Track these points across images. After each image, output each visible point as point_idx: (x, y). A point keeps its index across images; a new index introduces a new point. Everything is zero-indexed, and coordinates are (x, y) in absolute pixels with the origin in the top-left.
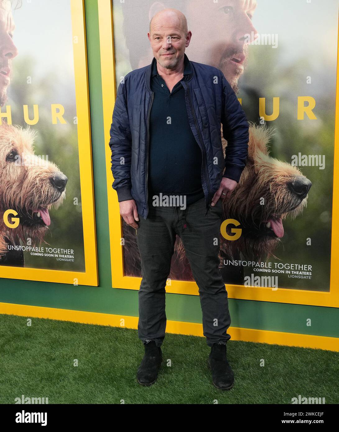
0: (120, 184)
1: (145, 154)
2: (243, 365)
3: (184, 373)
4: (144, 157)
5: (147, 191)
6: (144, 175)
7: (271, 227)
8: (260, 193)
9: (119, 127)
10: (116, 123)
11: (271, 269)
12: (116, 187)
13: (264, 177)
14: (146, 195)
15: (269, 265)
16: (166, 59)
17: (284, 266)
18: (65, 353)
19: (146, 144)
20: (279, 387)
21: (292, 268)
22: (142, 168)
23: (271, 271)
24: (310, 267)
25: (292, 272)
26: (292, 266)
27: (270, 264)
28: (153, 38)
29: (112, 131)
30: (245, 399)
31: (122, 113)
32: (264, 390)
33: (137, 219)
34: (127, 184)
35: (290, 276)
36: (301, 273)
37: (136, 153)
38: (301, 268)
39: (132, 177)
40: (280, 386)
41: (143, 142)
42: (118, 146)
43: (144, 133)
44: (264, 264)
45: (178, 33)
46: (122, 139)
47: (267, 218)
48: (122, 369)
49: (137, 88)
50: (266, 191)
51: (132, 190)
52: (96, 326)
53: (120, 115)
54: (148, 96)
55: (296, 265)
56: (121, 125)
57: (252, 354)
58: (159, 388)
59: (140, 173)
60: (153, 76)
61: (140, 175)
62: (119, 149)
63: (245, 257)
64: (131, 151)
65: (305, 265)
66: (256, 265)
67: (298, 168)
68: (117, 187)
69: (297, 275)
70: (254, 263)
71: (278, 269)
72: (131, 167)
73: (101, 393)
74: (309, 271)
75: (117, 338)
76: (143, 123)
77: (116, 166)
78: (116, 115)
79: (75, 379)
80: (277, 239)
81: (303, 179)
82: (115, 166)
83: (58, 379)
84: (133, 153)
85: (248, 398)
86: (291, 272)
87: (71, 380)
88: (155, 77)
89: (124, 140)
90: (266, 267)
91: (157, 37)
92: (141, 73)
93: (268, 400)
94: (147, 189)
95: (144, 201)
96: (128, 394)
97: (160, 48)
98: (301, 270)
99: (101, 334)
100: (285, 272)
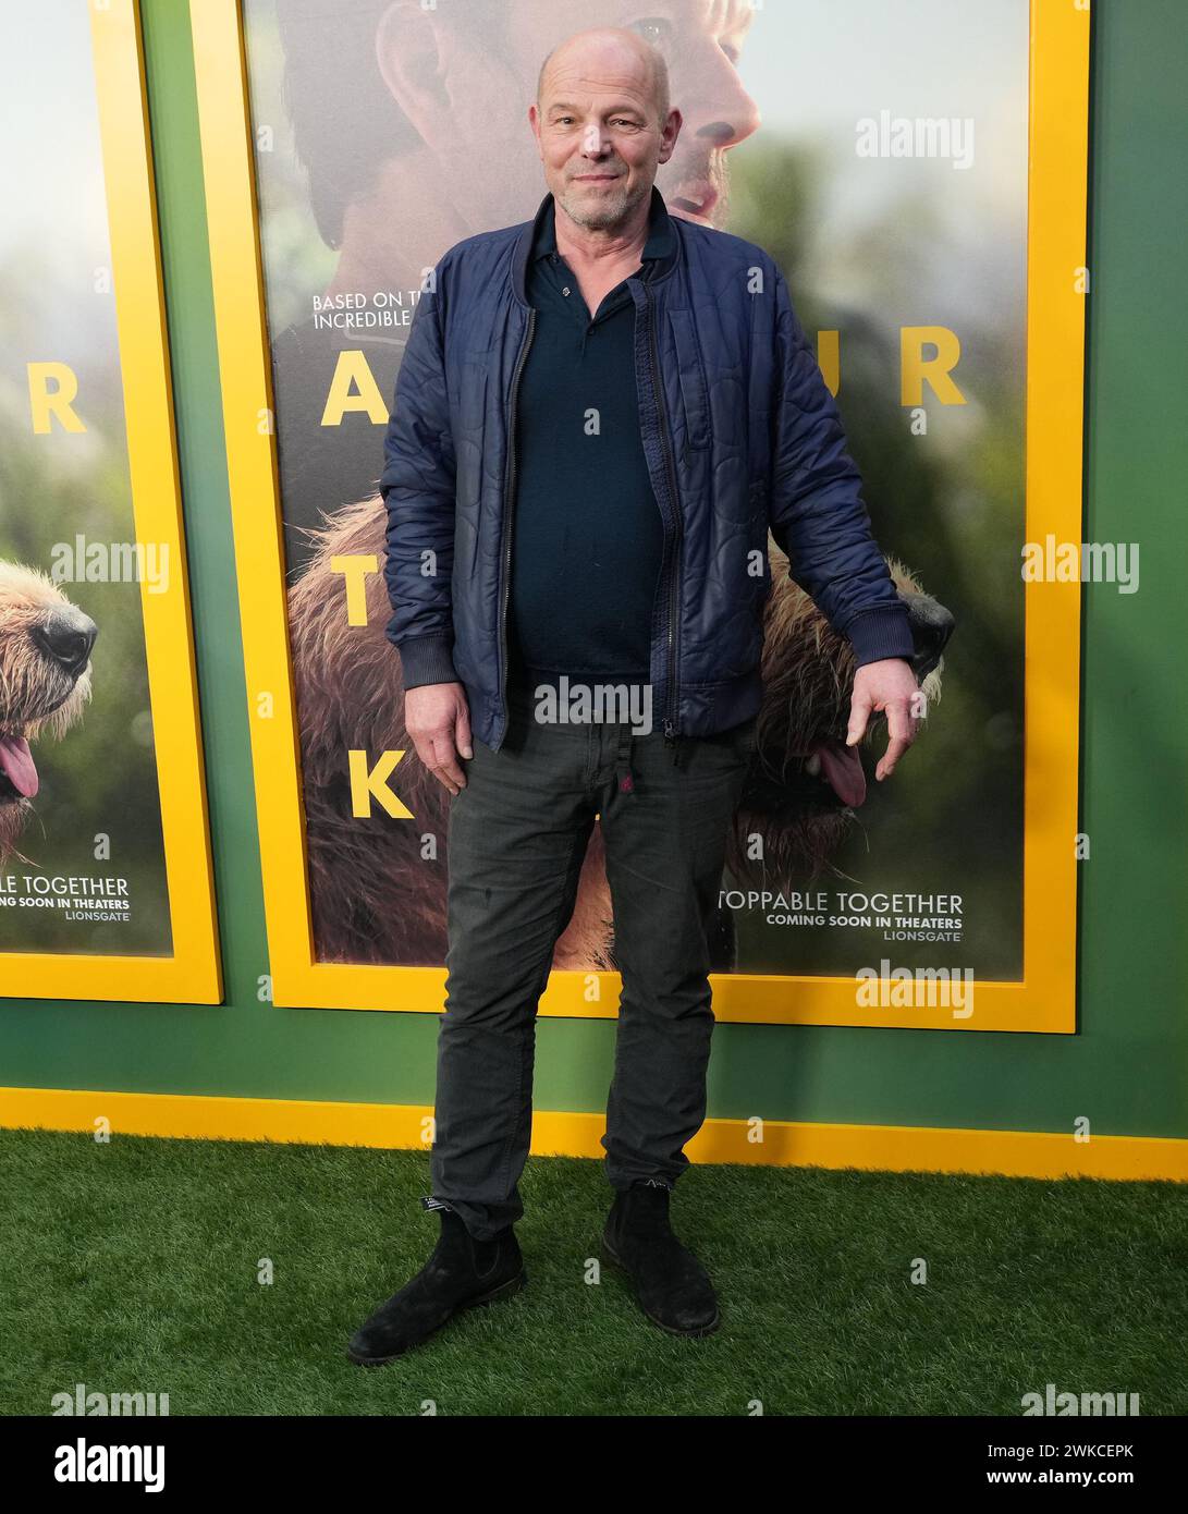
0: (415, 625)
1: (501, 524)
2: (753, 1251)
3: (556, 1294)
4: (495, 533)
5: (503, 650)
6: (496, 597)
7: (823, 771)
8: (782, 656)
9: (415, 425)
10: (407, 412)
11: (826, 916)
12: (399, 637)
13: (792, 605)
14: (500, 667)
15: (819, 901)
16: (589, 193)
17: (869, 902)
18: (119, 1252)
19: (502, 490)
20: (885, 1318)
21: (898, 907)
22: (489, 571)
23: (828, 921)
24: (956, 901)
25: (899, 919)
26: (897, 899)
27: (822, 898)
28: (550, 119)
29: (392, 442)
30: (776, 1372)
31: (428, 377)
32: (833, 1332)
33: (466, 752)
34: (439, 628)
35: (890, 935)
36: (926, 923)
37: (468, 519)
38: (926, 908)
39: (455, 606)
40: (886, 1313)
41: (493, 483)
42: (410, 493)
43: (497, 450)
44: (803, 900)
45: (636, 105)
46: (424, 470)
47: (807, 743)
48: (333, 1294)
49: (480, 294)
50: (801, 650)
51: (456, 648)
52: (219, 1144)
53: (420, 386)
54: (515, 323)
55: (911, 897)
56: (421, 420)
57: (775, 1207)
58: (476, 1354)
59: (480, 588)
60: (538, 258)
61: (480, 596)
62: (415, 503)
63: (736, 876)
64: (454, 513)
65: (939, 897)
66: (777, 904)
67: (909, 570)
68: (405, 636)
69: (913, 930)
70: (767, 897)
71: (848, 913)
72: (451, 569)
73: (272, 1389)
74: (955, 916)
75: (299, 1185)
76: (494, 415)
77: (403, 563)
78: (406, 386)
79: (168, 1347)
80: (844, 811)
81: (924, 605)
82: (399, 564)
83: (109, 1351)
84: (459, 519)
85: (786, 1366)
86: (894, 923)
87: (157, 1352)
88: (545, 261)
89: (434, 471)
90: (808, 908)
91: (566, 114)
92: (497, 248)
93: (854, 1367)
94: (505, 648)
95: (492, 686)
96: (369, 1386)
97: (570, 155)
98: (926, 914)
99: (243, 1174)
100: (873, 922)
